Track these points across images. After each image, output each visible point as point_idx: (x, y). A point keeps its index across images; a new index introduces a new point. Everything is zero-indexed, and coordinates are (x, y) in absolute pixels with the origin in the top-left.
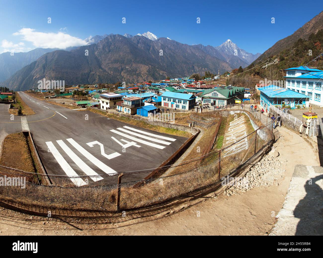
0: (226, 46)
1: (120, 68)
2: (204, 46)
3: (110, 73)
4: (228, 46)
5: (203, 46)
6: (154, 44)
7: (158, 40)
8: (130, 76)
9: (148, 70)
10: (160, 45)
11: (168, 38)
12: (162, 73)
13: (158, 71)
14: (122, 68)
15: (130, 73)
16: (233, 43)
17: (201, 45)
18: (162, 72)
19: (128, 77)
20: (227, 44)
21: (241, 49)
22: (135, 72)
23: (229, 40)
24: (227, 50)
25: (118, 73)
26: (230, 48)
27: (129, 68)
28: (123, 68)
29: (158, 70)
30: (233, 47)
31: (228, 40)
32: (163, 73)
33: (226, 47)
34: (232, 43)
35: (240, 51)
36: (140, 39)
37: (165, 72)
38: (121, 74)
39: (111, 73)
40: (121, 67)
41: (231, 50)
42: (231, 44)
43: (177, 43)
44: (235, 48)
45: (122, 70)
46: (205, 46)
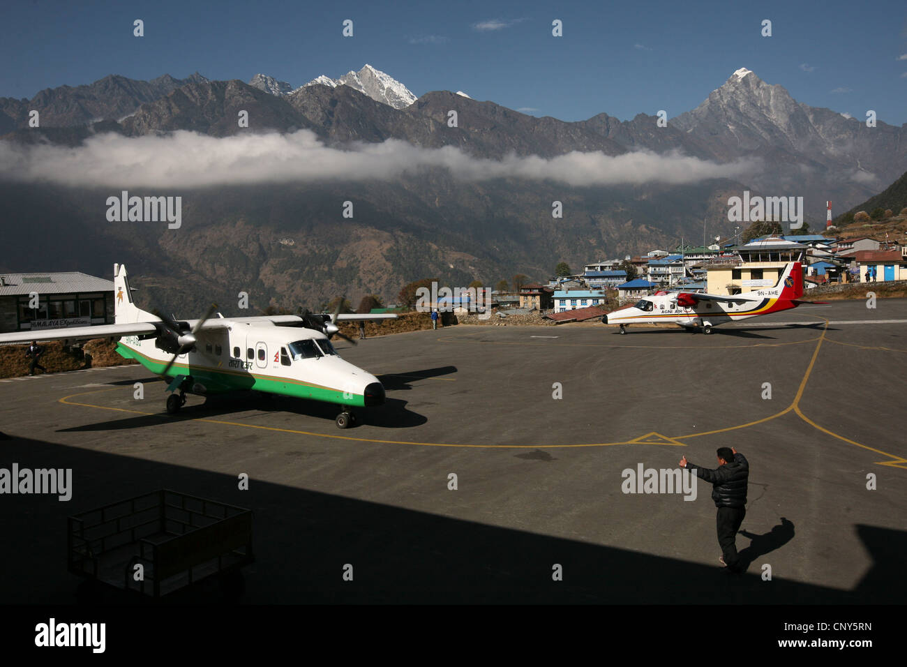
0: (728, 105)
1: (253, 247)
2: (622, 121)
3: (209, 273)
4: (742, 104)
5: (616, 121)
6: (406, 126)
7: (419, 104)
8: (307, 284)
9: (391, 250)
10: (432, 129)
11: (459, 93)
12: (456, 262)
13: (436, 251)
14: (261, 246)
15: (307, 268)
16: (763, 84)
17: (607, 118)
18: (457, 255)
19: (298, 290)
20: (734, 93)
21: (813, 110)
22: (330, 266)
23: (741, 73)
24: (735, 123)
25: (245, 274)
26: (753, 113)
27: (294, 247)
28: (265, 248)
29: (434, 247)
30: (764, 103)
31: (737, 72)
32: (463, 262)
33: (731, 113)
34: (758, 86)
35: (811, 118)
36: (334, 102)
37: (468, 257)
38: (260, 277)
39: (218, 273)
40: (258, 240)
41: (758, 123)
42: (756, 93)
43: (507, 113)
44: (776, 107)
45: (263, 254)
46: (626, 123)
